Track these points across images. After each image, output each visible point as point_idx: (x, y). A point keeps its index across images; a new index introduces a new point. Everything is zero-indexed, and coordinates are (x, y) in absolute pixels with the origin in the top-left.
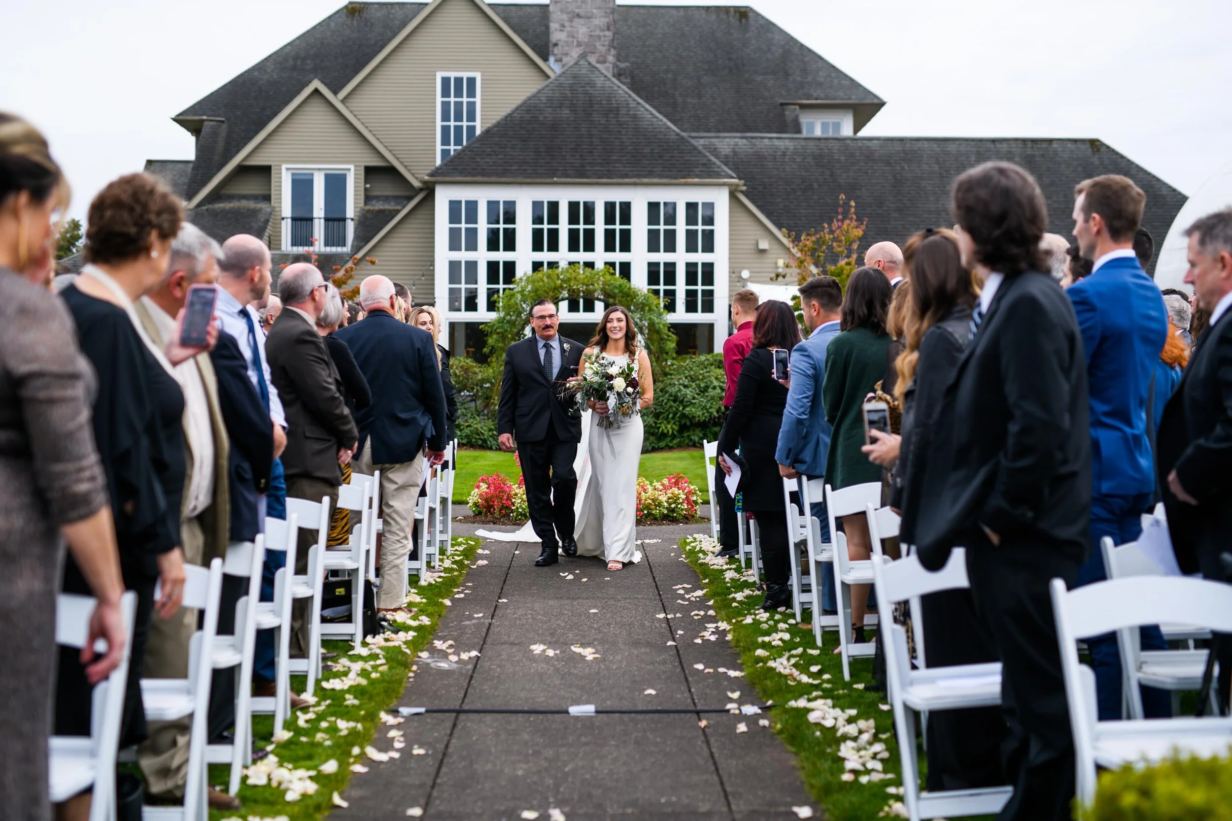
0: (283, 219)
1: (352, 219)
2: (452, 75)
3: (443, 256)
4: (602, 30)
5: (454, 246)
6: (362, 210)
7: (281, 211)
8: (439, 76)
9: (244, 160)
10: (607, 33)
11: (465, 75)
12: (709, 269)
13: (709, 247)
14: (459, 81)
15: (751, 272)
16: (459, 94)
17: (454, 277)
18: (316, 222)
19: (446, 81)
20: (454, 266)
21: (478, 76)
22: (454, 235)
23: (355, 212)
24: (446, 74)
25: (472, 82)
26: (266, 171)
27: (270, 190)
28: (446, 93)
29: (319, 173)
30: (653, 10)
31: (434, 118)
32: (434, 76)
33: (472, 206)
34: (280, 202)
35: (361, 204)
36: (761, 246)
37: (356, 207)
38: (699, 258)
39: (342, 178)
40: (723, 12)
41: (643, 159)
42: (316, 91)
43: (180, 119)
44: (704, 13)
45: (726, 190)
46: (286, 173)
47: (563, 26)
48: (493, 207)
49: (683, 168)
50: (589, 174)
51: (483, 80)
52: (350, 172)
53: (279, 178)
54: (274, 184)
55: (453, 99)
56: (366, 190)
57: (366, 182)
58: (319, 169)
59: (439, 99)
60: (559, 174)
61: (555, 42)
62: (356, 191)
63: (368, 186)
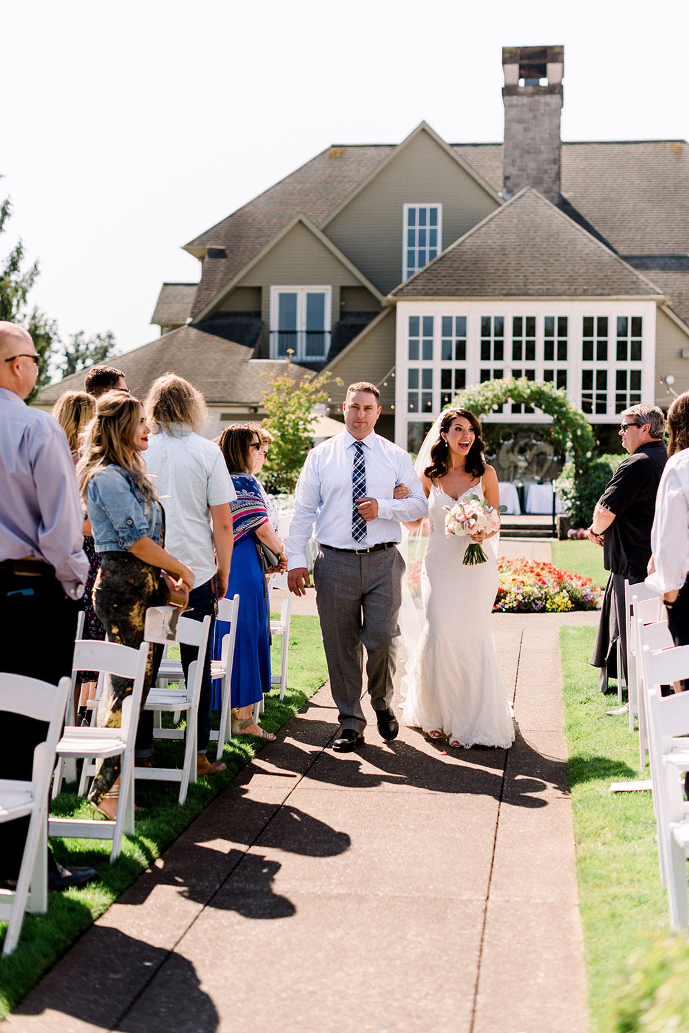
0: (271, 332)
1: (330, 332)
2: (417, 206)
3: (403, 365)
4: (549, 164)
5: (413, 355)
6: (338, 323)
7: (269, 325)
8: (406, 207)
9: (240, 281)
10: (553, 165)
11: (428, 206)
12: (637, 375)
13: (637, 356)
14: (423, 211)
15: (675, 378)
16: (423, 223)
17: (412, 383)
18: (299, 335)
19: (412, 212)
20: (413, 373)
21: (439, 207)
22: (413, 346)
23: (332, 326)
24: (412, 206)
25: (434, 211)
26: (258, 291)
27: (260, 307)
28: (411, 222)
29: (302, 293)
30: (595, 145)
31: (401, 244)
32: (402, 207)
33: (429, 321)
34: (268, 318)
35: (338, 319)
36: (685, 355)
37: (332, 322)
38: (629, 365)
39: (321, 297)
40: (659, 146)
41: (579, 278)
42: (300, 222)
43: (189, 248)
44: (642, 147)
45: (653, 305)
46: (274, 293)
47: (514, 161)
48: (447, 321)
49: (615, 286)
50: (531, 292)
51: (444, 210)
52: (327, 291)
53: (269, 297)
54: (263, 303)
55: (417, 228)
56: (341, 307)
57: (342, 300)
58: (302, 290)
59: (406, 228)
60: (504, 292)
61: (507, 175)
62: (333, 308)
63: (343, 303)
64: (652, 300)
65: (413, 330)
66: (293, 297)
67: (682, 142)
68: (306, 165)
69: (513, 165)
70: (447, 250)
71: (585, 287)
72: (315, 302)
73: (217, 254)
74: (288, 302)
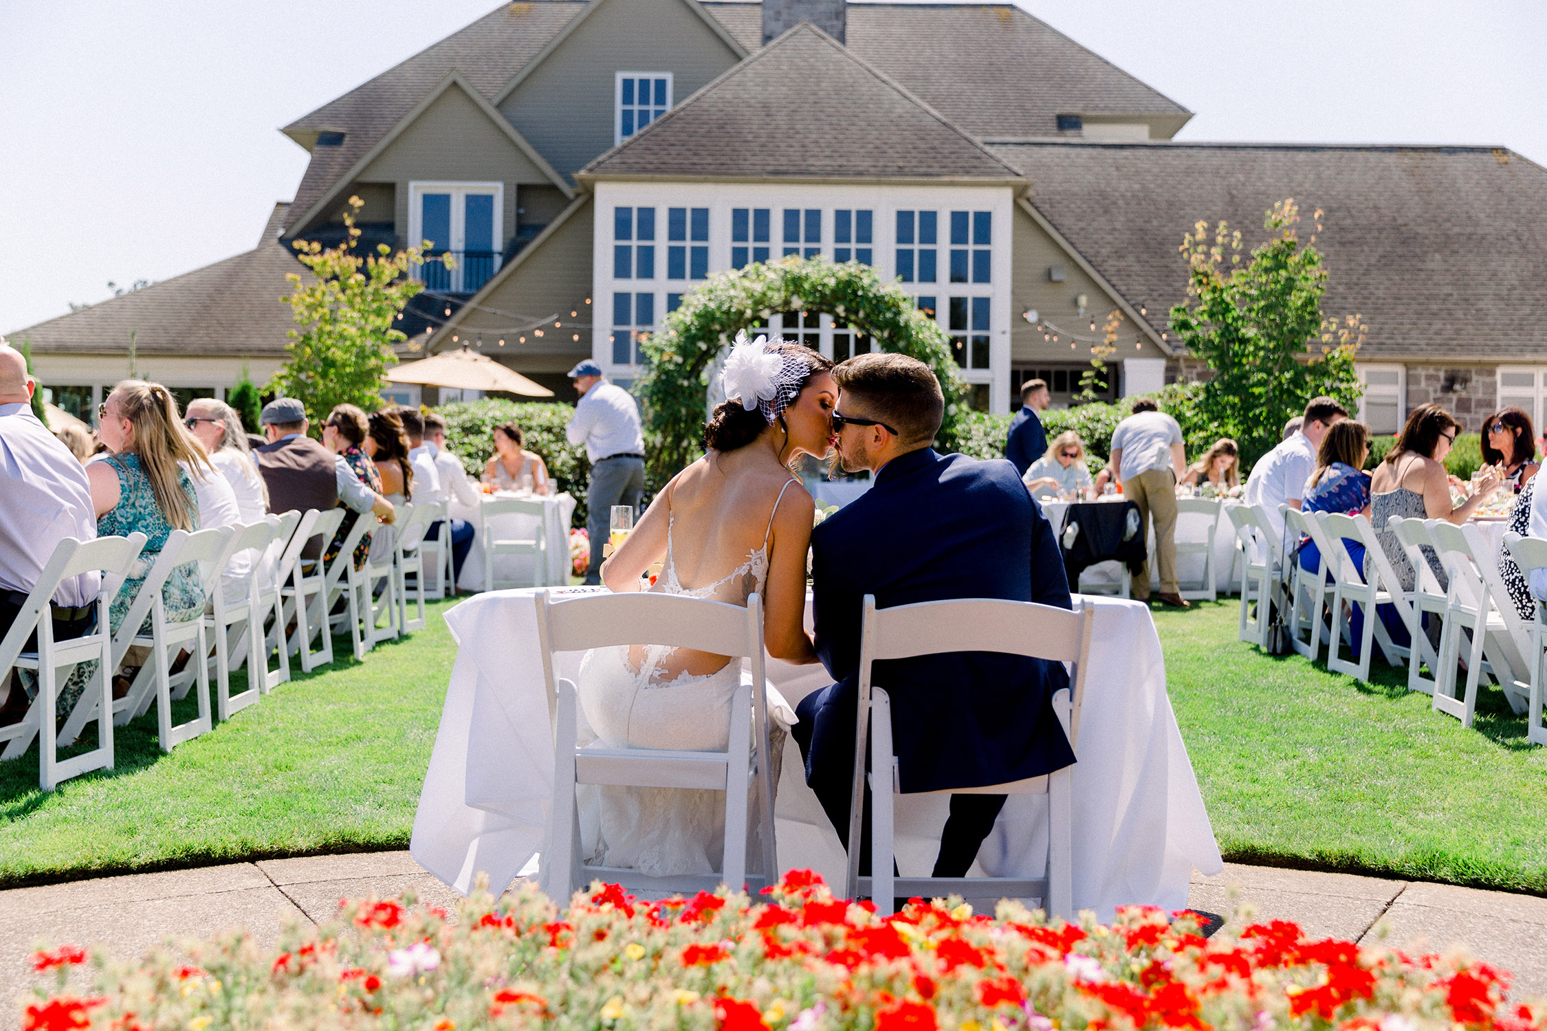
1: (500, 254)
2: (637, 76)
3: (605, 285)
4: (830, 19)
5: (621, 270)
6: (513, 240)
7: (406, 243)
8: (620, 76)
9: (360, 174)
10: (835, 22)
11: (652, 76)
12: (983, 305)
13: (983, 275)
14: (644, 83)
15: (1038, 313)
16: (644, 99)
17: (621, 316)
19: (628, 84)
20: (621, 300)
21: (669, 77)
22: (621, 257)
23: (504, 244)
24: (628, 75)
25: (661, 84)
26: (388, 190)
27: (393, 214)
28: (628, 99)
29: (458, 193)
30: (890, 9)
31: (613, 131)
32: (614, 77)
33: (647, 215)
34: (406, 232)
35: (513, 234)
36: (1055, 277)
37: (504, 238)
38: (970, 290)
39: (489, 199)
40: (980, 12)
41: (890, 151)
42: (455, 84)
43: (292, 131)
44: (956, 12)
45: (1008, 194)
46: (415, 194)
47: (778, 13)
48: (676, 216)
49: (947, 162)
50: (812, 169)
51: (675, 82)
52: (497, 191)
53: (406, 199)
54: (398, 207)
55: (636, 107)
56: (519, 216)
57: (519, 205)
58: (459, 188)
59: (619, 107)
60: (770, 168)
61: (768, 33)
62: (505, 217)
63: (522, 211)
64: (1006, 184)
65: (622, 228)
66: (445, 199)
67: (1011, 6)
68: (476, 23)
69: (777, 20)
70: (683, 104)
71: (901, 164)
72: (479, 207)
73: (333, 139)
74: (436, 207)
